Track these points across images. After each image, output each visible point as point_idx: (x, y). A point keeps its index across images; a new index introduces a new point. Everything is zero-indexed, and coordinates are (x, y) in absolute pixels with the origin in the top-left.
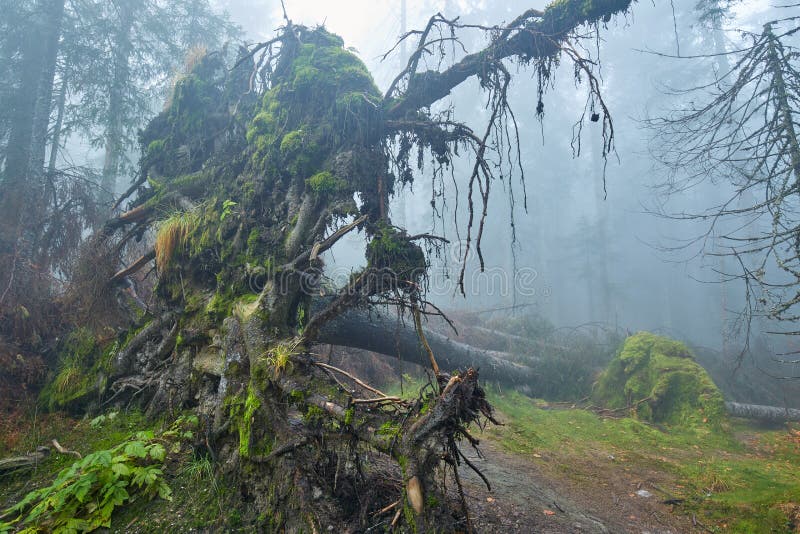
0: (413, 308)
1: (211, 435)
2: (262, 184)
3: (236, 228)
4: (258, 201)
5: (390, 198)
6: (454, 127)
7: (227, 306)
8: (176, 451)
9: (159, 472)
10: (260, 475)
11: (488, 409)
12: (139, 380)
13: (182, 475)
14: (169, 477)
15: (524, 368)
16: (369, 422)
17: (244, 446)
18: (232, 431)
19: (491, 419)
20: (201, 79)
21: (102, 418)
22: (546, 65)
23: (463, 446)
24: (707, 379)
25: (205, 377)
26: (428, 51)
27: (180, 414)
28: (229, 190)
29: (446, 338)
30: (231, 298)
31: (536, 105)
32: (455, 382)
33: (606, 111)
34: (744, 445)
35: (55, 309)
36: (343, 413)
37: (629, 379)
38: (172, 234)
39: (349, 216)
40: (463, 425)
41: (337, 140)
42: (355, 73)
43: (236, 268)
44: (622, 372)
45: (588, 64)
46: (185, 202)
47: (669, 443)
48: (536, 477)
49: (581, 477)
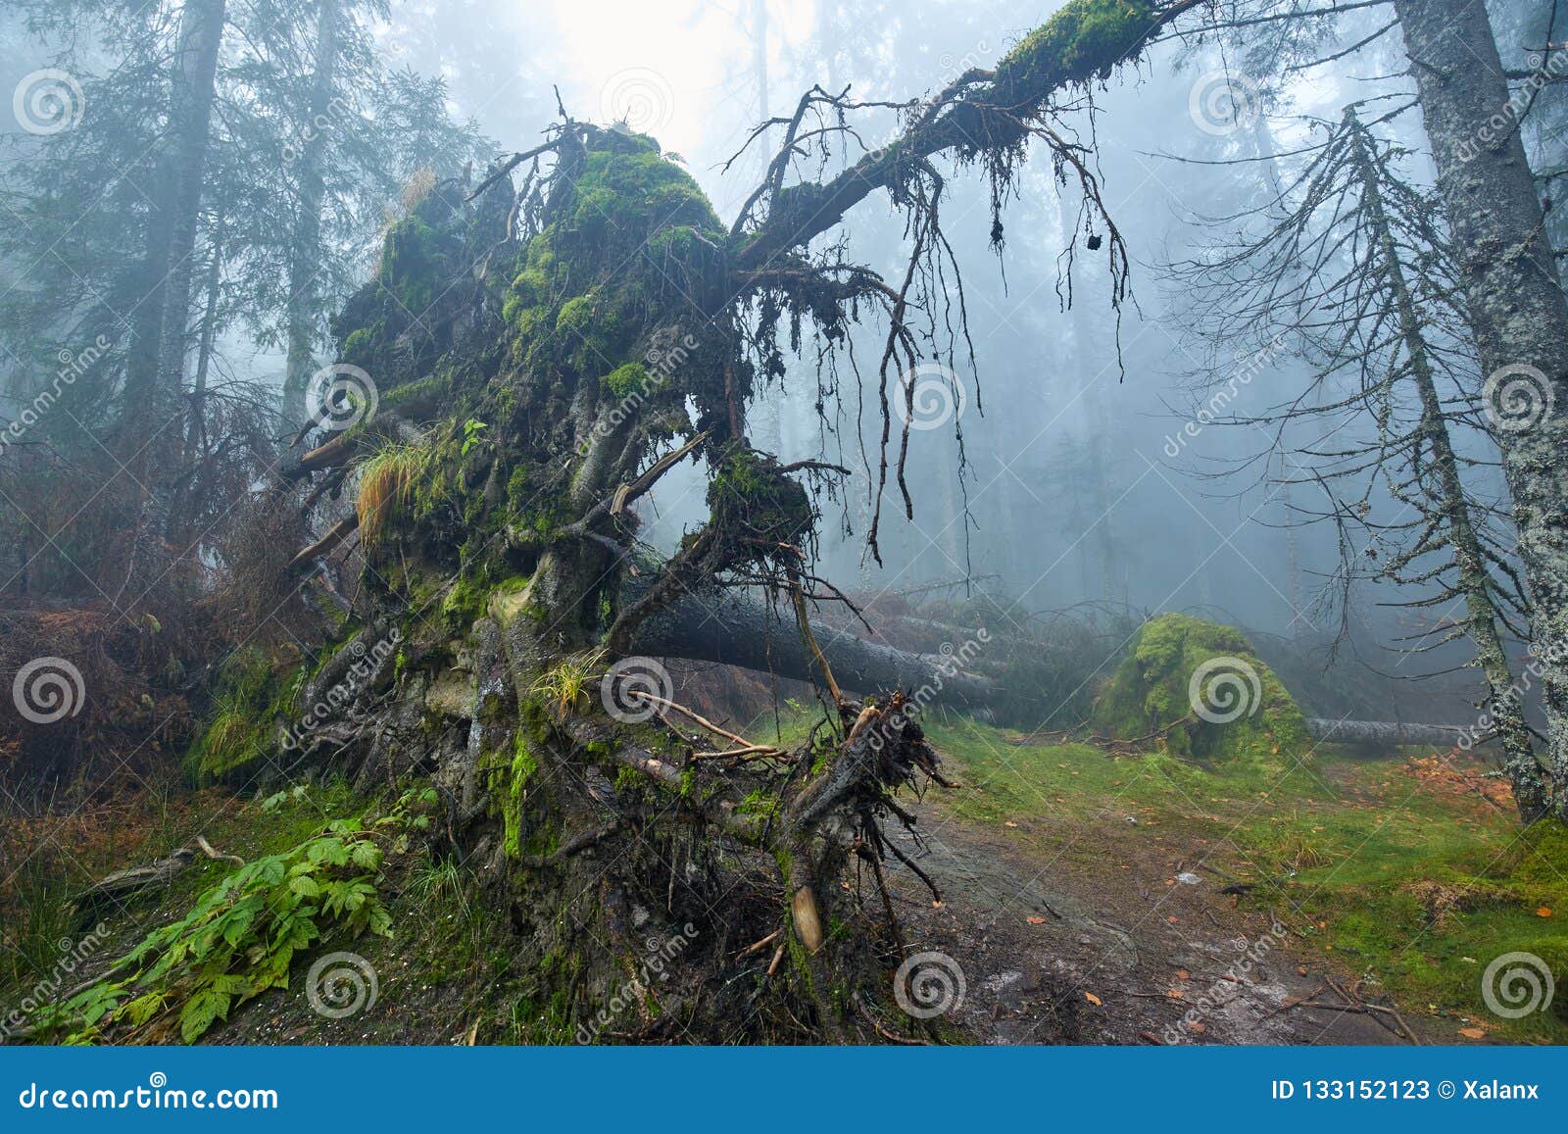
0: (793, 590)
1: (456, 822)
2: (529, 390)
3: (489, 466)
4: (525, 419)
5: (746, 402)
6: (849, 274)
7: (478, 600)
8: (401, 851)
9: (368, 888)
10: (541, 888)
11: (929, 761)
12: (343, 730)
13: (410, 891)
14: (387, 896)
15: (984, 680)
16: (723, 792)
17: (511, 842)
18: (492, 811)
19: (936, 778)
20: (429, 224)
21: (282, 796)
22: (1004, 159)
23: (890, 826)
24: (1275, 683)
25: (446, 722)
26: (801, 151)
27: (408, 786)
28: (475, 404)
29: (854, 637)
30: (484, 585)
31: (991, 228)
32: (870, 718)
33: (1113, 230)
34: (1337, 785)
35: (204, 617)
36: (678, 777)
37: (1150, 690)
38: (383, 481)
39: (676, 435)
40: (887, 790)
41: (652, 308)
42: (679, 195)
43: (491, 535)
44: (1140, 680)
45: (1077, 152)
46: (406, 428)
47: (1222, 792)
48: (1012, 860)
49: (1085, 857)
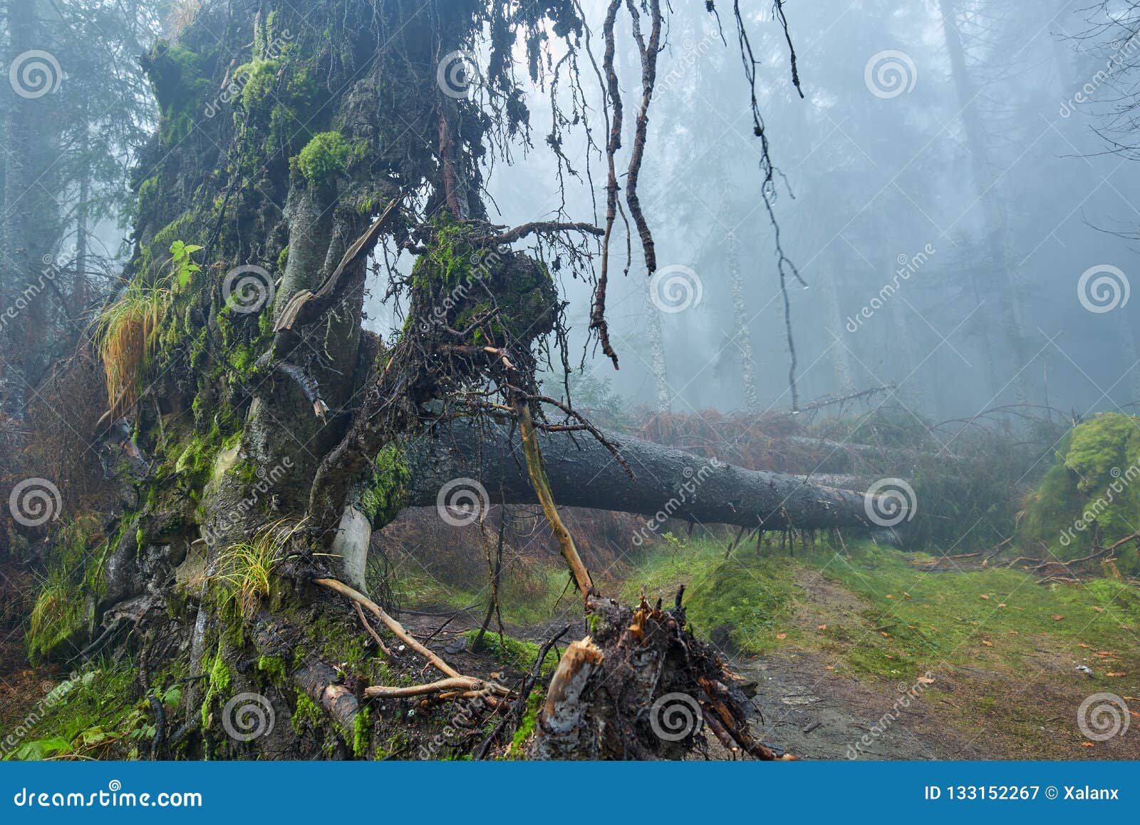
7: (209, 459)
30: (217, 441)
36: (352, 721)
37: (1087, 501)
48: (930, 735)
49: (1029, 727)
